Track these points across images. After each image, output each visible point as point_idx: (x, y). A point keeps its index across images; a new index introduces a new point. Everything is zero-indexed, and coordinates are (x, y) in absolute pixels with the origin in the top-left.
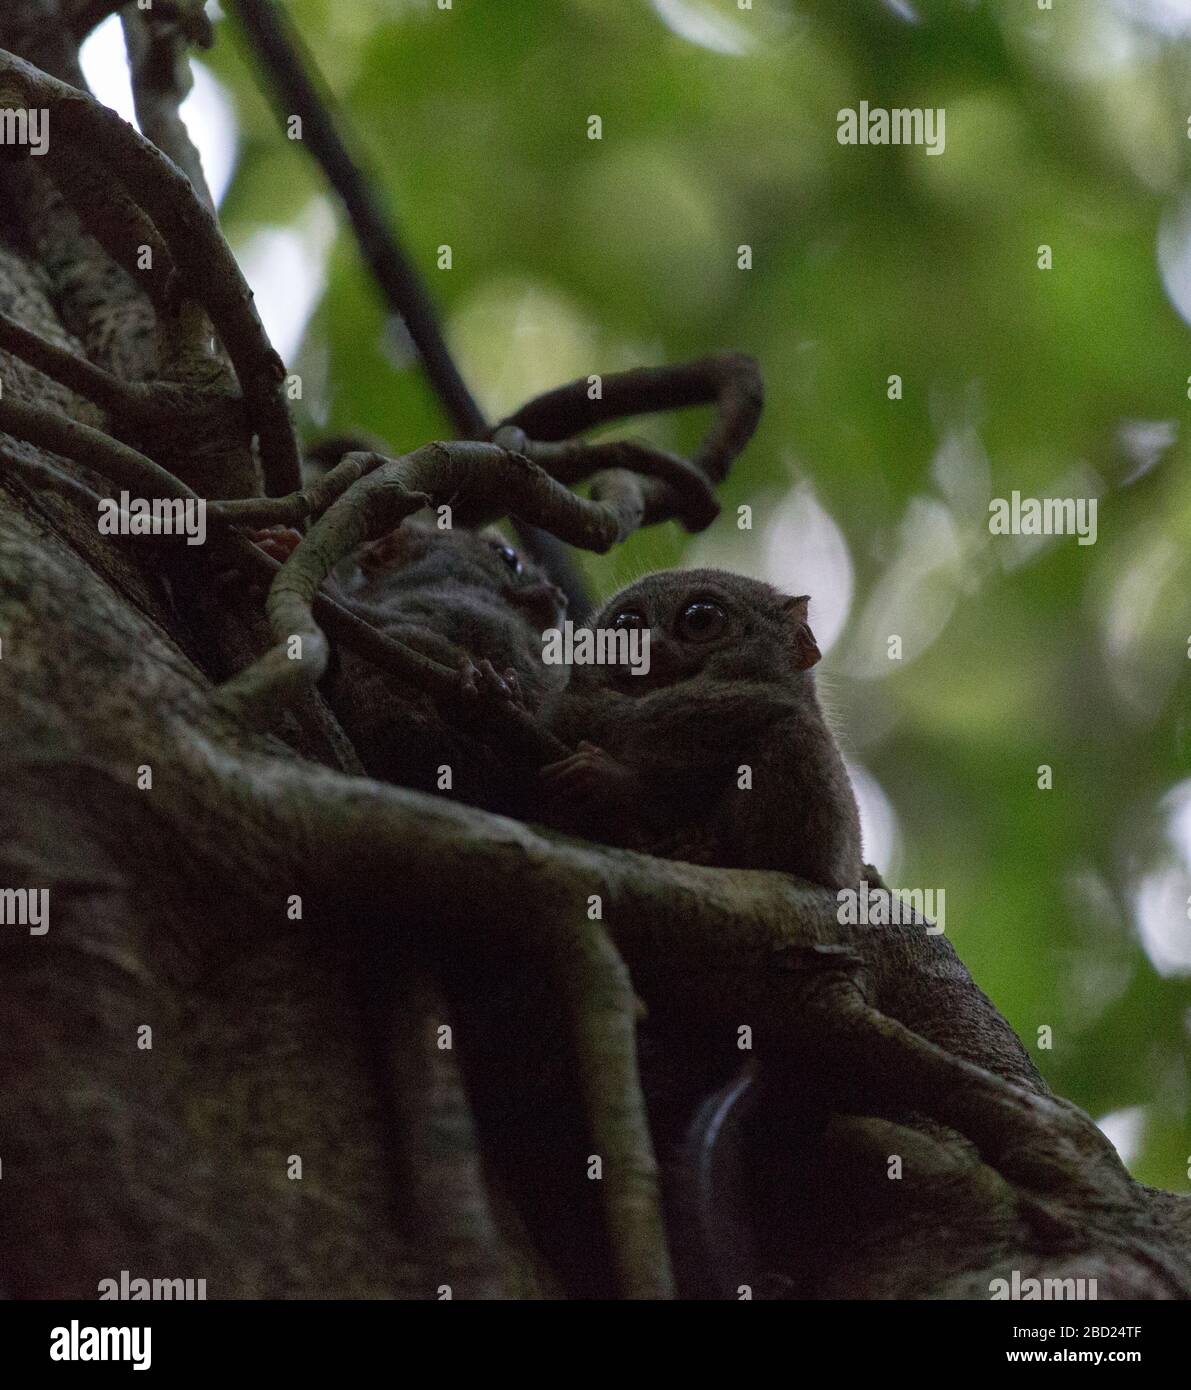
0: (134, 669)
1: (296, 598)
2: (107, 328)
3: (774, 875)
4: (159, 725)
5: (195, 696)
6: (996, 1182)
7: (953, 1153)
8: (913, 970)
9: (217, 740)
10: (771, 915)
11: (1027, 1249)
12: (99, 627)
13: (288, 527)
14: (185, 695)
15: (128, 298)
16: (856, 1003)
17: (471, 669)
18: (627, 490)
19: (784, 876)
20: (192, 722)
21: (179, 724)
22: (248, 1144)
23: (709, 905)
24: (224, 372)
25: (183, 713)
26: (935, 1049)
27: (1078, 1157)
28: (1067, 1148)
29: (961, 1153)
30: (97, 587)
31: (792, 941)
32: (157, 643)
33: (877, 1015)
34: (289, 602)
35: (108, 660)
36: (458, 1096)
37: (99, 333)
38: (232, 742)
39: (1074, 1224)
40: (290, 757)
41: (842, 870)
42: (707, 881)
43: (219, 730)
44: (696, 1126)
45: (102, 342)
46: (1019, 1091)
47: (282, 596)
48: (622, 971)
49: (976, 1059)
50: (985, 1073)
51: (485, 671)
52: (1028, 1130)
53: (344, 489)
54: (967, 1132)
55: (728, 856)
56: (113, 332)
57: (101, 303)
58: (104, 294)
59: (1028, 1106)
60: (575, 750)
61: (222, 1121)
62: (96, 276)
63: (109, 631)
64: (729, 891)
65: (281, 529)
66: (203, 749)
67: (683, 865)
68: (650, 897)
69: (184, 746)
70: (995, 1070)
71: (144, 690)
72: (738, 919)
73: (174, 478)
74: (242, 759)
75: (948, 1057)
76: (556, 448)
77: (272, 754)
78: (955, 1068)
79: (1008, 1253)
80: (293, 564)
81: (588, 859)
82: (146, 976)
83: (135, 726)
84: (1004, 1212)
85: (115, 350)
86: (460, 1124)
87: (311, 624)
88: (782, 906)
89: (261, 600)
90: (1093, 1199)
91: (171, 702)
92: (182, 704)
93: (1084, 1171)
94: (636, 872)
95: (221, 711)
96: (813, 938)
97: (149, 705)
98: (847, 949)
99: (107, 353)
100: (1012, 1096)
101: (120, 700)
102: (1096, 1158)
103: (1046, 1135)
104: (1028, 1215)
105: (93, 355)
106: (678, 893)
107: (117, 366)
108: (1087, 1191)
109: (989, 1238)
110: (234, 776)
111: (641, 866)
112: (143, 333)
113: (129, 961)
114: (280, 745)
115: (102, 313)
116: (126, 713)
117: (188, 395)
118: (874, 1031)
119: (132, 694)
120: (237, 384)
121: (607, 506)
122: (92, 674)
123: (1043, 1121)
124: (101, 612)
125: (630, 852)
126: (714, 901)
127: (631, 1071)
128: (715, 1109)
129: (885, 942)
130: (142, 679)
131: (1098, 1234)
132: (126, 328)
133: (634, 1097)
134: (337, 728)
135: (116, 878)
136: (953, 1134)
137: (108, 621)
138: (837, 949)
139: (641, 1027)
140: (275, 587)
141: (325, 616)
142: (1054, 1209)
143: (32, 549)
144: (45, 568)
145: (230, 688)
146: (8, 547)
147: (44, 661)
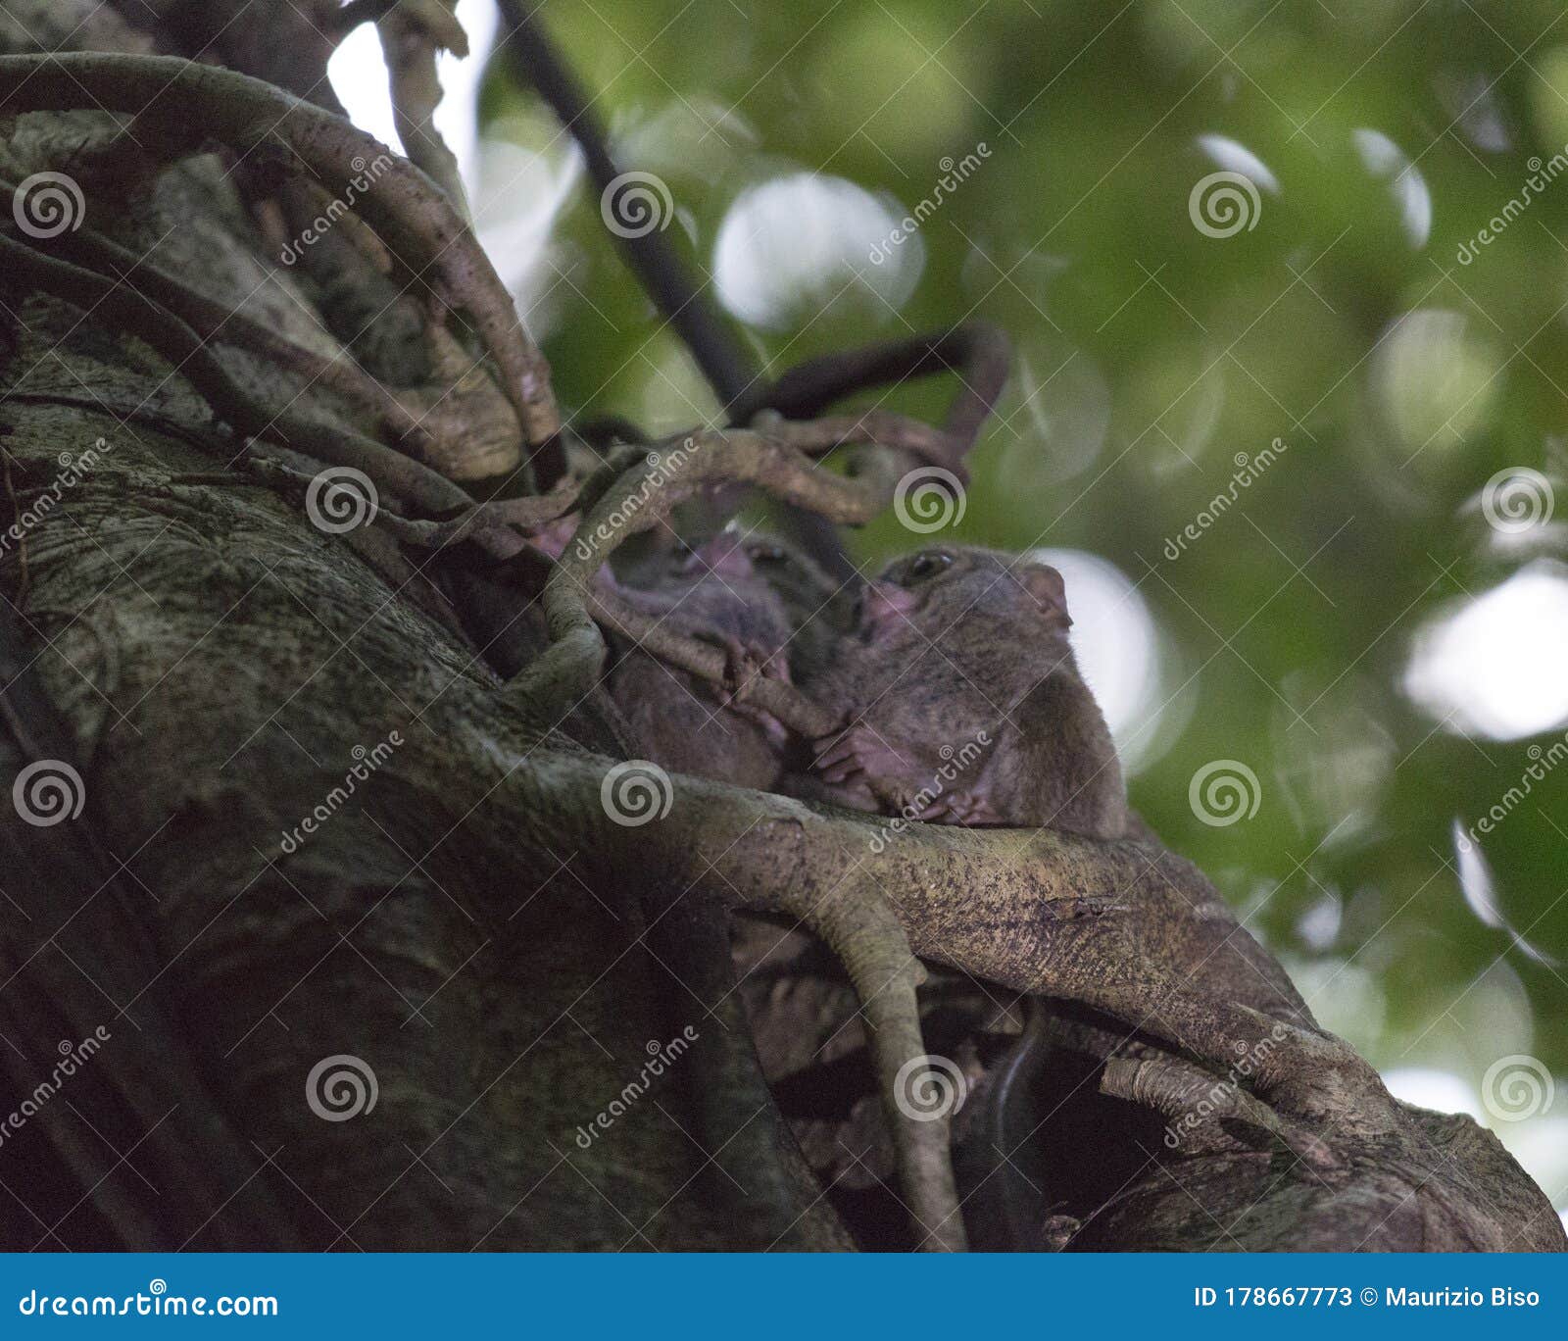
0: (420, 674)
1: (571, 593)
2: (376, 336)
4: (446, 728)
5: (479, 696)
9: (502, 738)
12: (384, 635)
14: (469, 696)
20: (478, 723)
21: (465, 727)
25: (468, 713)
30: (381, 594)
32: (440, 644)
34: (565, 599)
35: (395, 668)
37: (369, 341)
38: (517, 741)
40: (574, 750)
43: (503, 729)
47: (560, 593)
56: (382, 339)
57: (369, 310)
58: (374, 301)
63: (394, 639)
66: (487, 747)
69: (471, 747)
71: (429, 694)
74: (527, 755)
77: (556, 748)
83: (423, 732)
87: (587, 618)
91: (457, 706)
92: (467, 707)
95: (503, 710)
97: (435, 711)
110: (521, 771)
113: (430, 959)
115: (371, 321)
119: (419, 700)
122: (380, 683)
124: (385, 620)
130: (428, 685)
140: (551, 584)
143: (315, 563)
144: (330, 582)
145: (514, 685)
146: (293, 562)
147: (333, 673)
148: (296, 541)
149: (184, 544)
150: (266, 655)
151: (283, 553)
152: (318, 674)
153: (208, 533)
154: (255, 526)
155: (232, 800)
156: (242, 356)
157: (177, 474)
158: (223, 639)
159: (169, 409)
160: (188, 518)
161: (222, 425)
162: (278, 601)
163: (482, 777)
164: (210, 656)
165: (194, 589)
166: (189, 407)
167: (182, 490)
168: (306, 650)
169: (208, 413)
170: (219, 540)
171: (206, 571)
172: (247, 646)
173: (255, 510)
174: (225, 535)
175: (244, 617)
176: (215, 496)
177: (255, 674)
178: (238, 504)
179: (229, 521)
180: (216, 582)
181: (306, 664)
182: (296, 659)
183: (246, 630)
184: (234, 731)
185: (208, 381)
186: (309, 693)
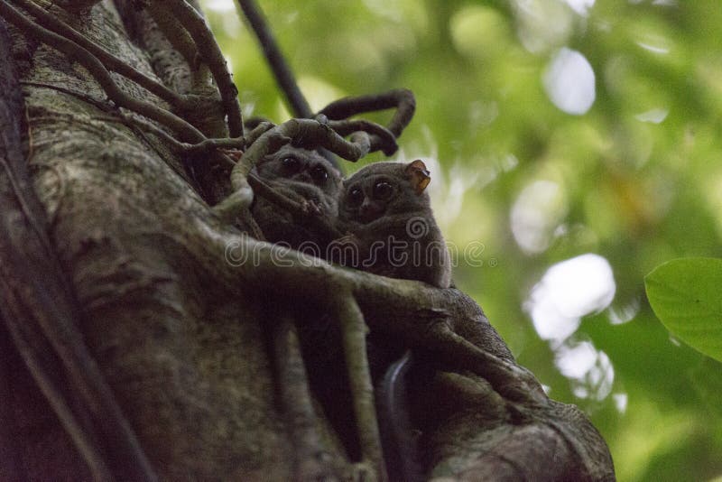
0: (182, 200)
1: (241, 175)
2: (171, 75)
3: (417, 282)
4: (190, 221)
5: (204, 210)
6: (498, 397)
7: (482, 386)
8: (468, 319)
9: (212, 227)
10: (416, 297)
11: (509, 422)
12: (169, 184)
13: (238, 149)
14: (200, 210)
15: (179, 64)
16: (447, 330)
17: (306, 203)
18: (364, 139)
19: (421, 283)
20: (203, 220)
21: (198, 221)
22: (222, 377)
23: (393, 292)
24: (215, 91)
25: (200, 217)
26: (476, 348)
27: (529, 389)
28: (525, 386)
29: (485, 386)
30: (168, 170)
31: (424, 307)
32: (190, 190)
33: (455, 335)
34: (239, 177)
35: (172, 196)
36: (300, 360)
37: (168, 77)
38: (218, 228)
39: (527, 414)
40: (238, 234)
41: (443, 282)
42: (393, 283)
43: (213, 223)
44: (388, 374)
45: (169, 79)
46: (507, 364)
47: (237, 174)
48: (361, 316)
49: (490, 352)
50: (494, 357)
51: (310, 204)
52: (511, 378)
53: (259, 135)
54: (488, 379)
55: (400, 274)
56: (173, 76)
57: (169, 65)
58: (171, 62)
59: (510, 370)
60: (344, 234)
61: (212, 368)
62: (168, 55)
63: (173, 186)
64: (400, 288)
65: (236, 150)
66: (207, 230)
67: (384, 278)
68: (371, 289)
69: (200, 229)
70: (499, 356)
71: (185, 207)
72: (404, 298)
73: (197, 130)
74: (221, 234)
75: (481, 351)
76: (338, 123)
77: (232, 233)
78: (483, 355)
79: (502, 423)
80: (240, 163)
81: (349, 274)
82: (185, 314)
83: (182, 221)
84: (500, 408)
85: (174, 83)
86: (301, 371)
87: (247, 184)
88: (420, 294)
89: (228, 177)
90: (534, 404)
91: (195, 212)
92: (199, 213)
93: (530, 394)
94: (367, 280)
95: (213, 216)
96: (431, 306)
97: (188, 213)
98: (444, 310)
99: (172, 84)
100: (504, 366)
101: (177, 211)
102: (536, 389)
103: (517, 380)
104: (511, 410)
105: (166, 84)
106: (382, 288)
107: (175, 88)
108: (532, 401)
109: (495, 417)
110: (218, 240)
111: (368, 277)
112: (185, 77)
113: (178, 307)
114: (235, 229)
115: (169, 69)
116: (178, 216)
117: (202, 100)
118: (454, 341)
119: (181, 209)
120: (220, 96)
121: (357, 144)
122: (166, 201)
123: (516, 375)
124: (169, 178)
125: (364, 272)
126: (395, 291)
127: (363, 353)
128: (395, 368)
129: (458, 308)
130: (185, 203)
131: (536, 417)
132: (177, 75)
133: (365, 362)
134: (256, 224)
135: (174, 276)
136: (482, 380)
137: (172, 182)
138: (440, 310)
139: (368, 338)
140: (233, 171)
141: (251, 182)
142: (520, 408)
143: (144, 154)
144: (149, 162)
145: (217, 208)
146: (135, 153)
147: (148, 196)
148: (137, 146)
149: (93, 143)
150: (123, 187)
151: (132, 150)
152: (143, 196)
153: (103, 140)
154: (122, 139)
155: (106, 241)
156: (120, 76)
157: (93, 116)
158: (108, 179)
159: (90, 94)
160: (96, 134)
161: (111, 101)
162: (128, 166)
163: (204, 242)
164: (101, 185)
165: (98, 160)
166: (98, 93)
167: (94, 122)
168: (139, 186)
169: (106, 97)
170: (107, 143)
171: (102, 153)
172: (116, 183)
173: (121, 134)
174: (110, 142)
175: (116, 171)
176: (107, 126)
177: (118, 193)
178: (115, 131)
179: (112, 136)
180: (105, 158)
181: (138, 192)
182: (134, 189)
183: (115, 177)
184: (108, 214)
185: (107, 85)
186: (139, 202)
